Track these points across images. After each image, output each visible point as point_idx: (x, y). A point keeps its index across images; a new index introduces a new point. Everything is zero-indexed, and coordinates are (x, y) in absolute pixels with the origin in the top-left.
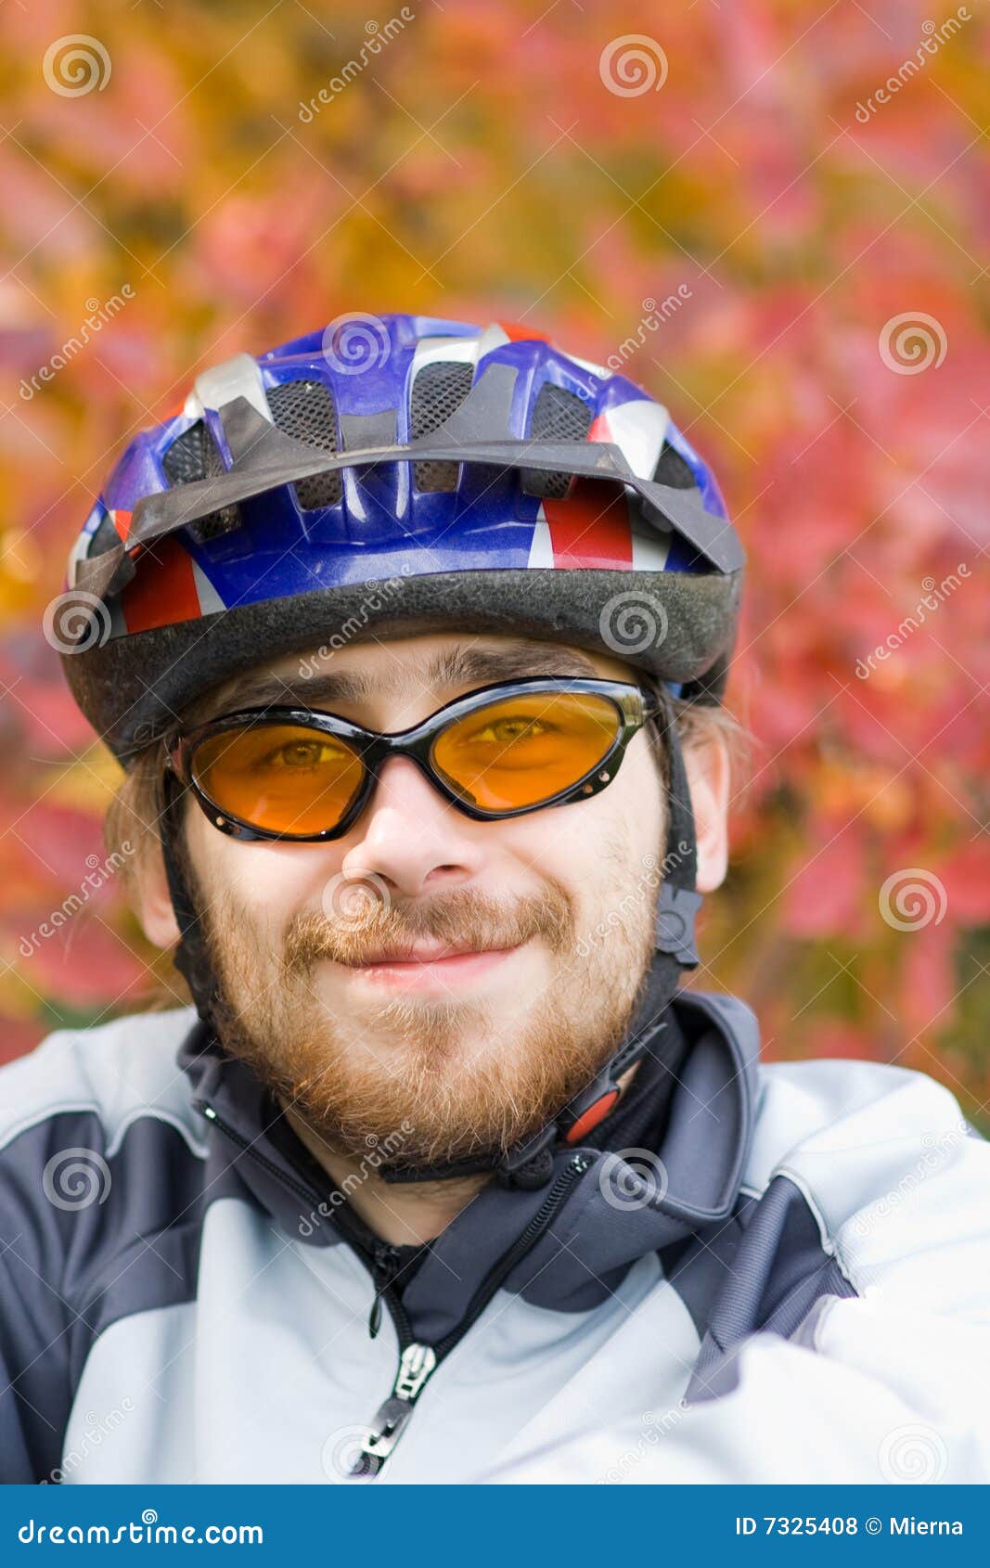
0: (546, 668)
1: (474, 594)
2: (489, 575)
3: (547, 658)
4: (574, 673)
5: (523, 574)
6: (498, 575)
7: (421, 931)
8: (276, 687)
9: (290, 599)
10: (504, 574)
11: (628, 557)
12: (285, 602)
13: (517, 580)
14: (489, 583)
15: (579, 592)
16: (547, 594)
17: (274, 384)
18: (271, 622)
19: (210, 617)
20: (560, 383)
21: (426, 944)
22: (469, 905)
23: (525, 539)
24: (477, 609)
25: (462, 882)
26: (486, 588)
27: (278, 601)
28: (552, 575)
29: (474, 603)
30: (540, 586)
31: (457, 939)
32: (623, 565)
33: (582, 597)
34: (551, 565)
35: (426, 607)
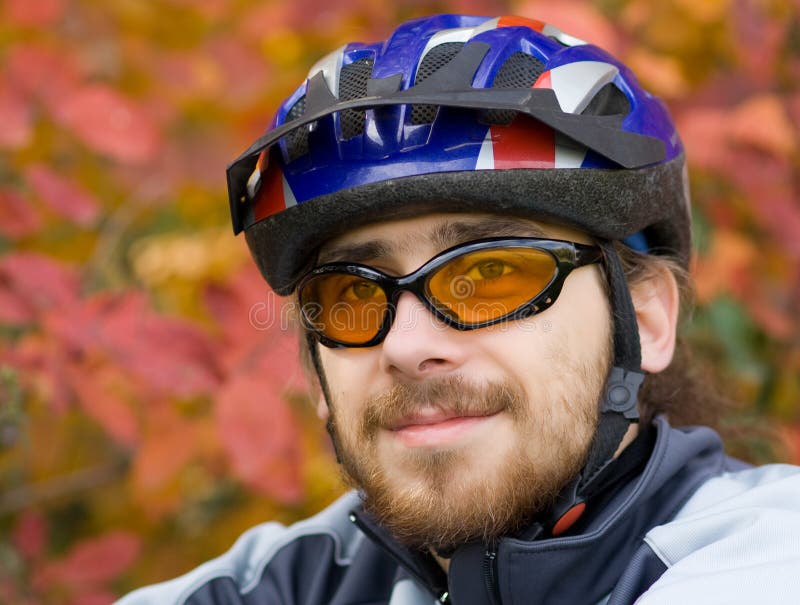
0: (508, 232)
1: (440, 187)
2: (450, 175)
3: (506, 226)
4: (526, 235)
5: (473, 174)
6: (456, 175)
7: (424, 403)
8: (341, 251)
9: (330, 195)
10: (460, 174)
11: (553, 160)
12: (326, 199)
13: (469, 178)
14: (449, 181)
15: (513, 184)
16: (490, 186)
17: (350, 62)
18: (321, 211)
19: (290, 209)
20: (528, 52)
21: (428, 411)
22: (454, 387)
23: (474, 152)
24: (445, 197)
25: (449, 371)
26: (448, 183)
27: (324, 197)
28: (493, 174)
29: (441, 194)
30: (485, 181)
31: (446, 407)
32: (546, 165)
33: (517, 187)
34: (493, 168)
35: (410, 197)
